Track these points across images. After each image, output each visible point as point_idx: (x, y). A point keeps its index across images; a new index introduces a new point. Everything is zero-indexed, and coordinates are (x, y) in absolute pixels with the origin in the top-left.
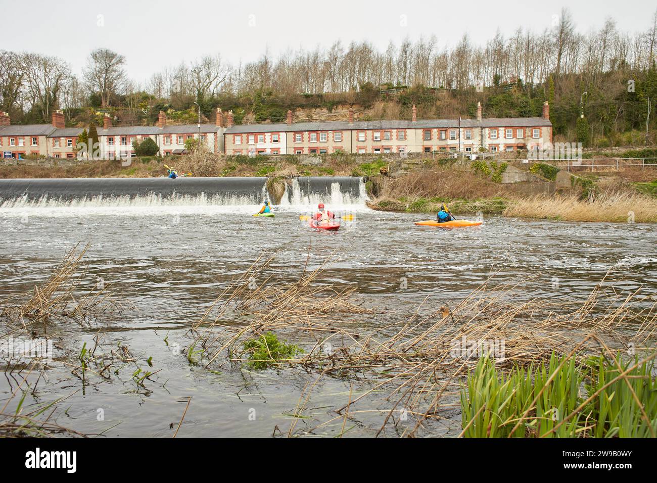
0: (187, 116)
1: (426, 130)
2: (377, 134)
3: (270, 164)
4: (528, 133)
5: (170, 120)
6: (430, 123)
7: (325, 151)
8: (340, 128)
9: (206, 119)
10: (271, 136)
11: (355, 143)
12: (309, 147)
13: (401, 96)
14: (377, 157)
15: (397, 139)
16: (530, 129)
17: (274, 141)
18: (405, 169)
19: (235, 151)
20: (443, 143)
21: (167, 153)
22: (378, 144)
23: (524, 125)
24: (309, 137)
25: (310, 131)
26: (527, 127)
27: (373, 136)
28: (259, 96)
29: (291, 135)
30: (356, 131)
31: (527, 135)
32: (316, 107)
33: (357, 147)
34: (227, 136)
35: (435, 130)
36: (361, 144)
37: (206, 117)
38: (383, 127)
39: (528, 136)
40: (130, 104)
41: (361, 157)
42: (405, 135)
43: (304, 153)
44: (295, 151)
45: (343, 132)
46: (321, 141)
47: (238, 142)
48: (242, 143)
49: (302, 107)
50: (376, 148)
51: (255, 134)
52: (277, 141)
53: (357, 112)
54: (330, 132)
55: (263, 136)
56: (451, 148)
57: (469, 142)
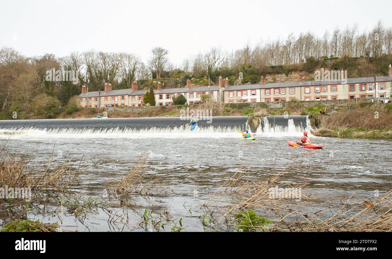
0: (202, 81)
1: (351, 84)
2: (318, 89)
3: (250, 108)
5: (193, 84)
6: (353, 80)
7: (284, 100)
8: (293, 86)
9: (213, 83)
10: (251, 91)
11: (303, 95)
12: (274, 98)
13: (333, 64)
14: (318, 103)
15: (331, 91)
17: (253, 95)
18: (337, 110)
19: (230, 101)
20: (363, 93)
21: (191, 103)
22: (318, 95)
24: (274, 92)
25: (275, 88)
27: (315, 90)
28: (244, 68)
29: (263, 91)
30: (304, 87)
32: (278, 73)
33: (305, 97)
34: (225, 92)
35: (357, 85)
36: (307, 95)
37: (213, 82)
38: (322, 84)
40: (171, 76)
41: (307, 103)
42: (337, 89)
43: (271, 101)
44: (265, 100)
45: (296, 88)
46: (282, 94)
47: (231, 96)
48: (233, 96)
49: (270, 73)
50: (317, 97)
51: (241, 90)
53: (304, 76)
54: (287, 88)
55: (246, 92)
56: (369, 96)
57: (383, 91)
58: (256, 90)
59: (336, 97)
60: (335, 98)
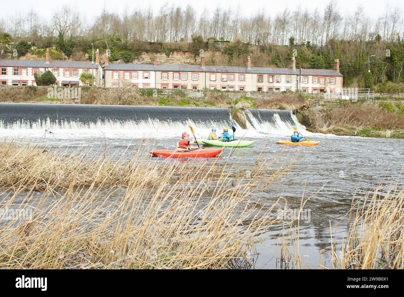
1: (259, 75)
2: (224, 76)
3: (163, 96)
4: (328, 81)
5: (34, 56)
6: (262, 70)
7: (185, 87)
9: (66, 56)
10: (143, 73)
11: (208, 82)
12: (173, 84)
15: (239, 80)
16: (329, 77)
17: (145, 78)
18: (323, 105)
19: (114, 84)
20: (271, 85)
22: (225, 84)
23: (325, 75)
24: (173, 76)
25: (174, 71)
26: (327, 76)
27: (221, 77)
28: (112, 41)
29: (159, 73)
30: (209, 73)
31: (326, 82)
32: (157, 52)
33: (210, 85)
34: (107, 72)
35: (266, 75)
36: (212, 83)
38: (228, 71)
39: (328, 83)
42: (244, 78)
43: (169, 88)
44: (161, 86)
45: (199, 73)
46: (182, 79)
47: (116, 77)
48: (119, 78)
49: (147, 51)
50: (223, 86)
51: (129, 71)
52: (147, 78)
53: (188, 58)
54: (189, 72)
55: (136, 73)
56: (276, 89)
57: (288, 85)
58: (151, 72)
59: (243, 87)
60: (243, 88)
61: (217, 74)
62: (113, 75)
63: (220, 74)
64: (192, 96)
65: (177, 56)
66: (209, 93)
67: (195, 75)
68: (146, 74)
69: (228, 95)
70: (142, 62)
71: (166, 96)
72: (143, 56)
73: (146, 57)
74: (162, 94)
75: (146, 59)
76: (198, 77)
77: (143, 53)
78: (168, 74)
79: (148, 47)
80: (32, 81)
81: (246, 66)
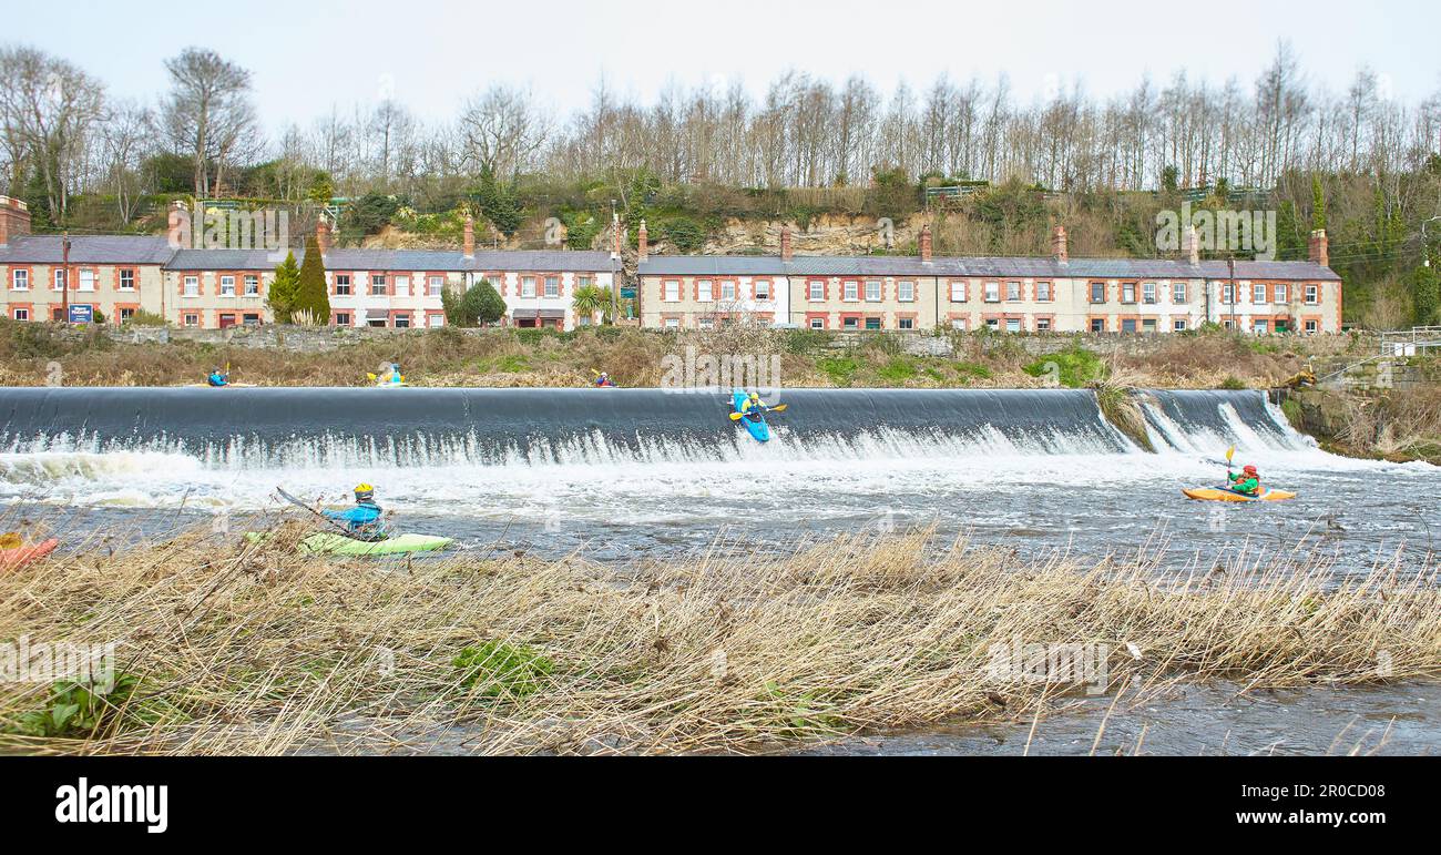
0: (450, 225)
1: (1095, 280)
2: (992, 287)
4: (1296, 294)
5: (407, 235)
6: (1101, 266)
7: (877, 322)
8: (908, 272)
9: (501, 235)
10: (753, 284)
11: (945, 308)
12: (842, 313)
13: (978, 203)
15: (1034, 299)
16: (1300, 284)
17: (759, 297)
19: (666, 316)
20: (1130, 311)
22: (994, 310)
23: (1287, 276)
25: (845, 277)
26: (1294, 280)
27: (983, 291)
29: (799, 283)
30: (946, 280)
31: (1293, 297)
32: (772, 217)
33: (949, 314)
34: (645, 281)
35: (1114, 282)
36: (957, 308)
37: (500, 230)
38: (1005, 272)
39: (1296, 300)
40: (285, 191)
42: (1051, 292)
44: (808, 321)
45: (918, 280)
46: (868, 299)
47: (672, 296)
48: (681, 297)
49: (743, 217)
50: (990, 317)
51: (714, 277)
52: (764, 296)
54: (889, 278)
55: (731, 284)
56: (1146, 322)
57: (1182, 309)
58: (775, 279)
59: (1049, 320)
60: (1045, 322)
61: (971, 280)
62: (663, 290)
63: (979, 281)
64: (920, 349)
65: (829, 228)
66: (967, 342)
67: (906, 285)
68: (762, 286)
69: (1023, 346)
70: (728, 248)
71: (842, 352)
72: (732, 230)
73: (740, 234)
74: (831, 344)
75: (739, 239)
76: (916, 291)
77: (731, 222)
78: (826, 284)
79: (747, 204)
80: (425, 313)
81: (1054, 258)
